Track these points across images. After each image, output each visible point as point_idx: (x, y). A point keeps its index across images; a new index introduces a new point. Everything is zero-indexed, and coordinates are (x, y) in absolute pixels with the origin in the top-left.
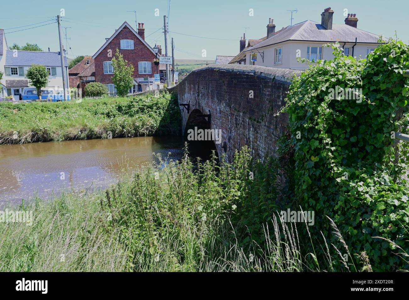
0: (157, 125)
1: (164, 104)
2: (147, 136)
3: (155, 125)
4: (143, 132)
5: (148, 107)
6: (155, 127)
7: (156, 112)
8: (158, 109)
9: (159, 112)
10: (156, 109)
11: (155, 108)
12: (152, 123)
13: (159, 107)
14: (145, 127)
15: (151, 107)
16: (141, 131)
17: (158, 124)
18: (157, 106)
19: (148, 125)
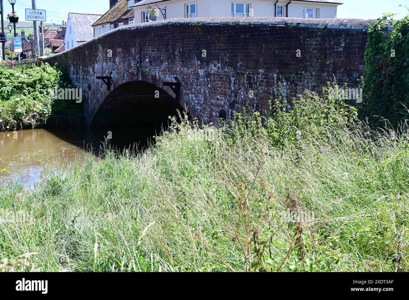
0: (48, 111)
1: (52, 80)
2: (34, 128)
3: (46, 111)
4: (29, 122)
5: (28, 86)
6: (46, 113)
7: (41, 93)
8: (45, 89)
9: (47, 92)
10: (40, 88)
11: (39, 86)
12: (41, 109)
13: (45, 85)
14: (31, 114)
15: (32, 85)
16: (26, 120)
17: (50, 110)
18: (43, 83)
19: (35, 112)
